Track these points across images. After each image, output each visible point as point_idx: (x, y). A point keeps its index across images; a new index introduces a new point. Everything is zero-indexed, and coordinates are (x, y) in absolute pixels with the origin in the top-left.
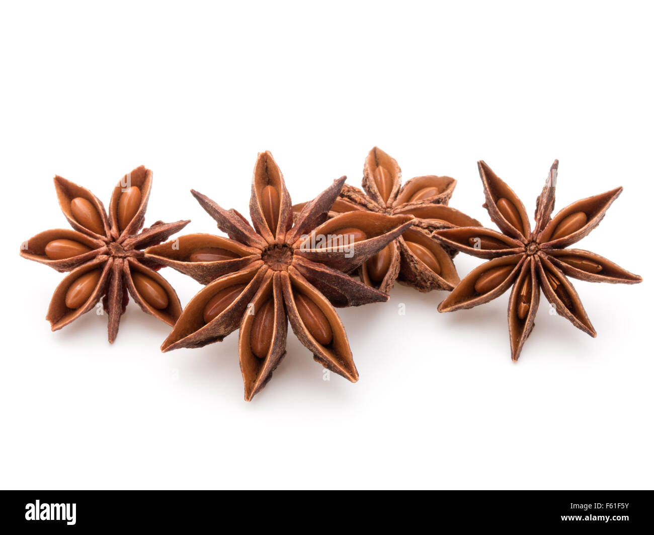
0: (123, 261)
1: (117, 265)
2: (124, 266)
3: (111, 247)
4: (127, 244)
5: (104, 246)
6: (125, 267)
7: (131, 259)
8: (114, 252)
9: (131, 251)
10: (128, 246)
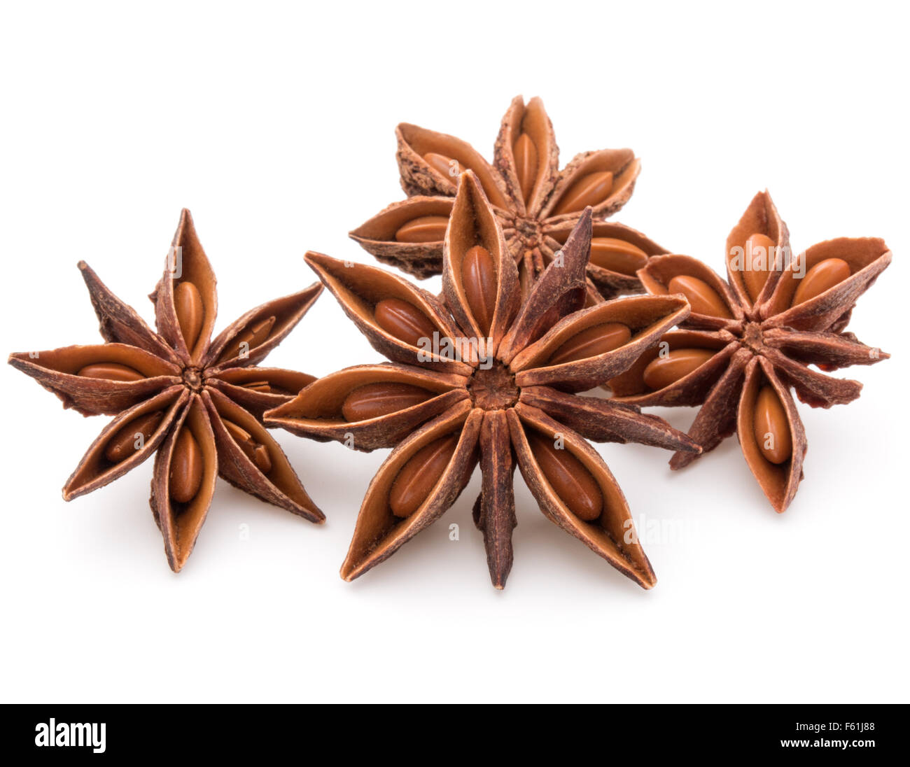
0: (751, 357)
1: (738, 357)
2: (747, 364)
3: (747, 327)
4: (771, 336)
5: (739, 319)
6: (747, 367)
7: (763, 360)
8: (746, 337)
9: (771, 349)
10: (771, 339)
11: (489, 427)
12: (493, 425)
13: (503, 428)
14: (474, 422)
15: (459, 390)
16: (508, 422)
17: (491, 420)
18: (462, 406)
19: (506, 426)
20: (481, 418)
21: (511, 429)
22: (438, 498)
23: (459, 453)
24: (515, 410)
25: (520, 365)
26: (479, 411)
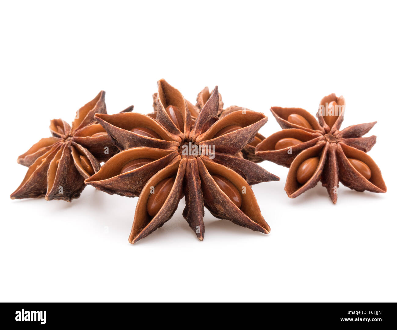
0: (337, 144)
3: (326, 136)
5: (321, 136)
9: (341, 138)
10: (338, 135)
11: (190, 166)
12: (192, 165)
13: (196, 167)
14: (183, 164)
15: (175, 152)
16: (198, 164)
17: (191, 162)
18: (177, 158)
19: (197, 165)
20: (186, 162)
21: (199, 167)
22: (171, 197)
23: (178, 178)
24: (201, 158)
25: (200, 139)
26: (185, 159)
